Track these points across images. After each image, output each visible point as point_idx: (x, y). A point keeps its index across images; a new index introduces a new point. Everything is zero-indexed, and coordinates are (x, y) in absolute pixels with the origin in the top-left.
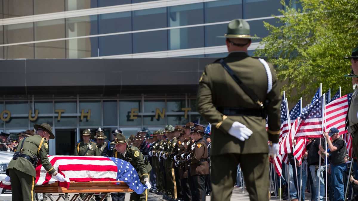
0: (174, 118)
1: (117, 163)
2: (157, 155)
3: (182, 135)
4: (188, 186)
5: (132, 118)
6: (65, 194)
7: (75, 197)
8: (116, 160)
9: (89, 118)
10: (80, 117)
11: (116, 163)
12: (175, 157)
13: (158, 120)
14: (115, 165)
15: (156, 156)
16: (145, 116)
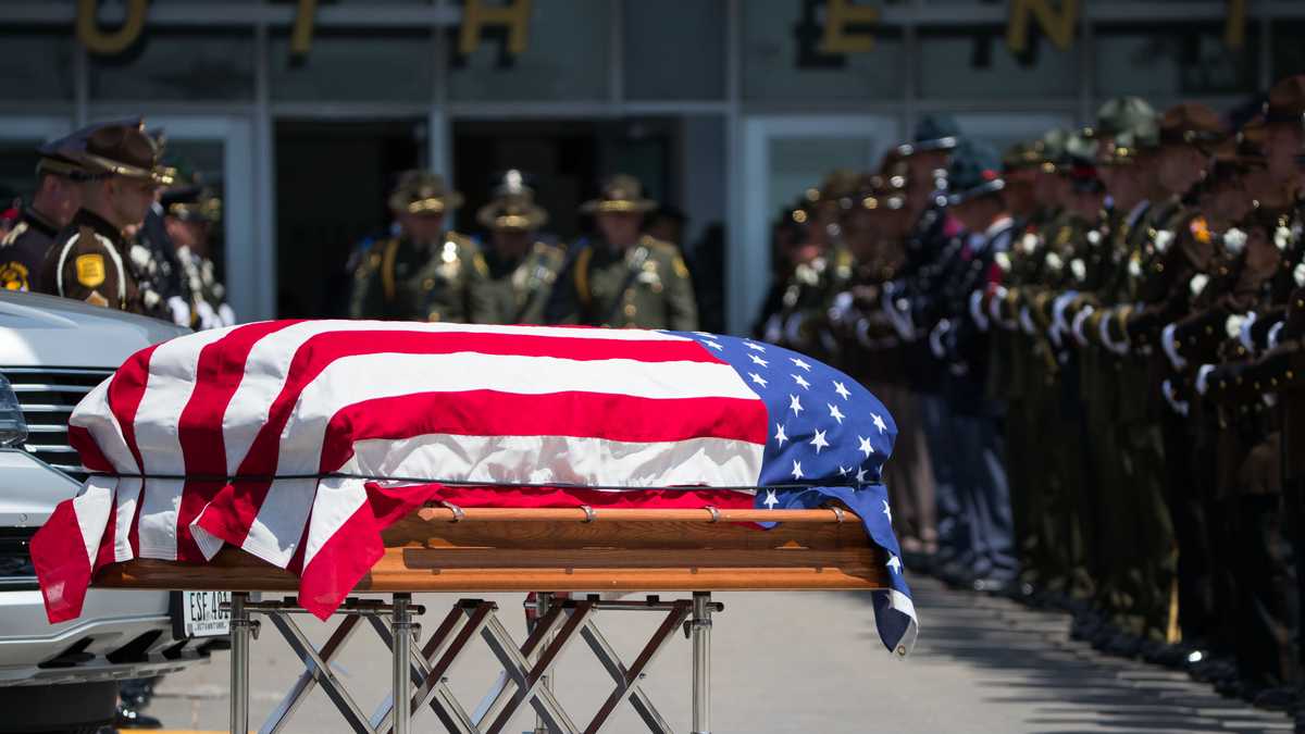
0: (1132, 44)
1: (762, 382)
2: (1027, 323)
3: (1235, 178)
4: (1278, 549)
5: (833, 43)
6: (388, 599)
7: (464, 619)
8: (757, 360)
9: (517, 44)
10: (454, 33)
11: (757, 378)
12: (1169, 331)
13: (1027, 58)
14: (749, 394)
15: (1021, 330)
16: (927, 32)
